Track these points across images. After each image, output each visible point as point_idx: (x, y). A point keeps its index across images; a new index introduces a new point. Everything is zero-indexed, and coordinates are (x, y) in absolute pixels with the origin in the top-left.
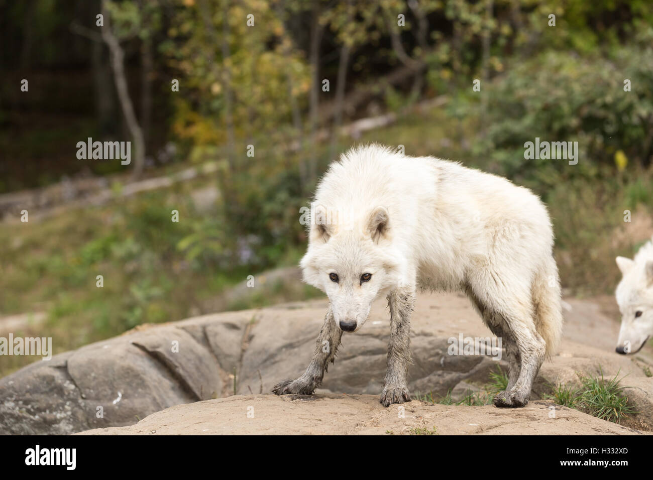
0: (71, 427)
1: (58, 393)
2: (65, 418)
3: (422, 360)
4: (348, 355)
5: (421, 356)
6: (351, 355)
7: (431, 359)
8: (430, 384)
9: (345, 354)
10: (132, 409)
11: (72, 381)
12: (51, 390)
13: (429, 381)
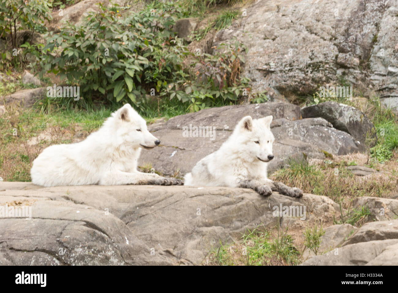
0: (117, 260)
1: (101, 240)
2: (112, 255)
3: (258, 206)
4: (216, 207)
5: (257, 204)
6: (218, 206)
7: (263, 205)
8: (268, 219)
9: (214, 206)
10: (139, 246)
11: (104, 233)
12: (97, 239)
13: (267, 217)
